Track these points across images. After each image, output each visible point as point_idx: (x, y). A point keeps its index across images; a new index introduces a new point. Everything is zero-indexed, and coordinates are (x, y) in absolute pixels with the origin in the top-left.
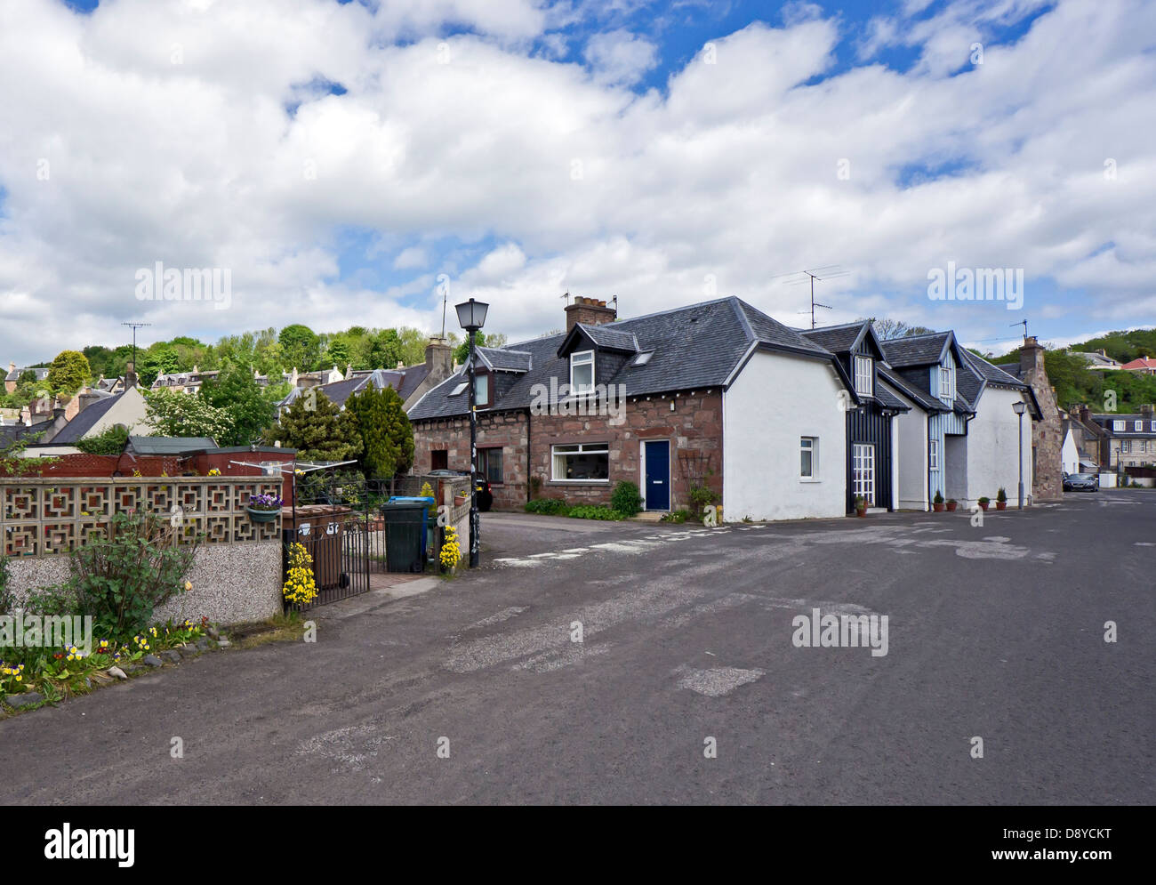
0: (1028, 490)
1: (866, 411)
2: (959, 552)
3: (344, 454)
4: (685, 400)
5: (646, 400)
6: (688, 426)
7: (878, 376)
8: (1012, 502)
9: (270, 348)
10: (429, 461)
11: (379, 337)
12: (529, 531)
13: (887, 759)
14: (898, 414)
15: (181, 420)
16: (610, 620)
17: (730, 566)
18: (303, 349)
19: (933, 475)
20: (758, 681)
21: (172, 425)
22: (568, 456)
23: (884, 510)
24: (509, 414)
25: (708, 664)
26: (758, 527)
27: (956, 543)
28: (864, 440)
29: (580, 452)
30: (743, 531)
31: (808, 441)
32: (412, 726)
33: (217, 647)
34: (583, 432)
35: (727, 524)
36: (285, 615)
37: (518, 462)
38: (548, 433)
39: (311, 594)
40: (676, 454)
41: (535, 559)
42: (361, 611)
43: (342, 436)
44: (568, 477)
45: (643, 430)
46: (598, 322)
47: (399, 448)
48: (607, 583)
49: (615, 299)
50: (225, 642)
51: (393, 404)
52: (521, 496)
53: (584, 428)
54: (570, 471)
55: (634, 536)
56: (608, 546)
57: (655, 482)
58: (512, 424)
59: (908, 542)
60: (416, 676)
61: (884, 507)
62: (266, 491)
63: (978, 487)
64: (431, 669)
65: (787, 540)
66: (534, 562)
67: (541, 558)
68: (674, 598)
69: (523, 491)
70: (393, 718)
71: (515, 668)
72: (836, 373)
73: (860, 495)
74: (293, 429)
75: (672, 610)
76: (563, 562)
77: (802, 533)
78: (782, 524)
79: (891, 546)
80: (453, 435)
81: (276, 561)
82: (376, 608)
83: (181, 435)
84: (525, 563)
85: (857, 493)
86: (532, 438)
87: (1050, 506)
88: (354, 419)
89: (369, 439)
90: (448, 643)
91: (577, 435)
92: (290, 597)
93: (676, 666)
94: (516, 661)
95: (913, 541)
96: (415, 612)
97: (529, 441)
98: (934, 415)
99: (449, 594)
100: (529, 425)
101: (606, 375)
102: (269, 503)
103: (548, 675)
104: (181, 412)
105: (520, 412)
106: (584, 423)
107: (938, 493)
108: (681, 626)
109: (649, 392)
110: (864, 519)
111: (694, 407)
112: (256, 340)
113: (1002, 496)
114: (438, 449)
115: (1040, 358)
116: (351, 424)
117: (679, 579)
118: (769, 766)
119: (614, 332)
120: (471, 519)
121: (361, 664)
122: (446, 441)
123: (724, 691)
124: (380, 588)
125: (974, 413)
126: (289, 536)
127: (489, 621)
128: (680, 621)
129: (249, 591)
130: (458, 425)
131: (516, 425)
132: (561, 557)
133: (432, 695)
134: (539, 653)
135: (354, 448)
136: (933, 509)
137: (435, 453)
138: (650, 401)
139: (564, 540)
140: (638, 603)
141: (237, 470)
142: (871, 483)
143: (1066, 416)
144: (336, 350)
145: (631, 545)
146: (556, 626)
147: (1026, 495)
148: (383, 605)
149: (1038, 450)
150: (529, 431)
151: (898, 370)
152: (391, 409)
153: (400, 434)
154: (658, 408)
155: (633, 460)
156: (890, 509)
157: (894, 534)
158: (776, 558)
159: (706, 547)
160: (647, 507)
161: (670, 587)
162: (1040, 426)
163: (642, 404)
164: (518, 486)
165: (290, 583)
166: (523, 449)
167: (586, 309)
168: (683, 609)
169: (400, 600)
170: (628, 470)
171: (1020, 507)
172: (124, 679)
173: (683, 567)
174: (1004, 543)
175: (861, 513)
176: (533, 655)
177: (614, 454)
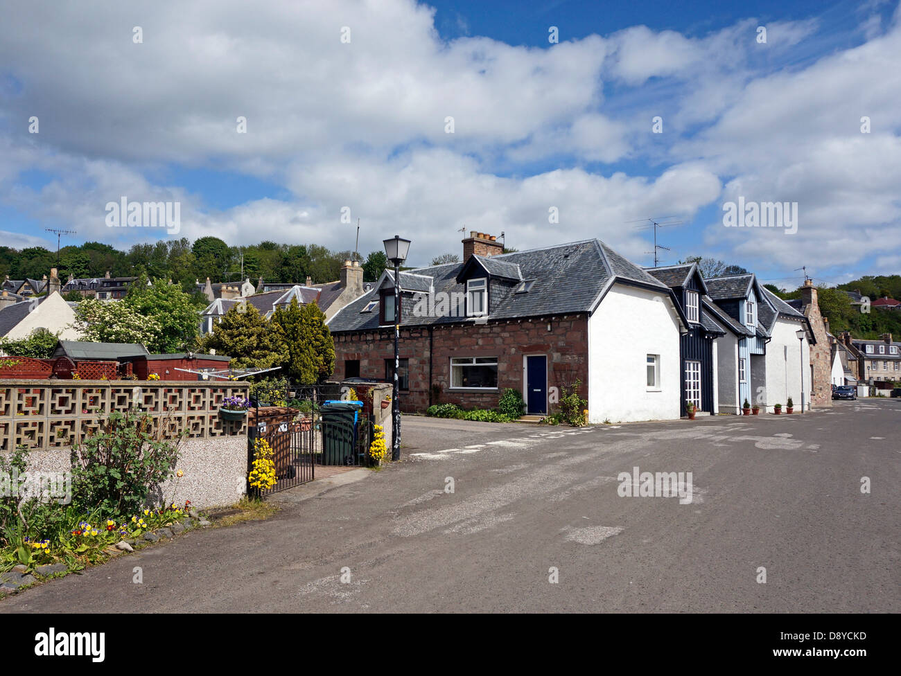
0: (807, 399)
1: (694, 335)
2: (757, 445)
3: (273, 362)
4: (559, 322)
5: (528, 321)
6: (561, 344)
7: (703, 306)
8: (797, 408)
9: (182, 258)
10: (343, 370)
11: (289, 253)
12: (434, 431)
13: (701, 576)
14: (716, 337)
15: (111, 327)
16: (511, 498)
17: (596, 457)
18: (215, 261)
19: (742, 385)
20: (620, 534)
21: (102, 332)
22: (463, 367)
23: (708, 414)
24: (414, 329)
25: (585, 524)
26: (615, 427)
27: (756, 438)
28: (692, 358)
29: (474, 364)
30: (605, 431)
31: (651, 358)
32: (380, 573)
33: (199, 526)
34: (477, 347)
35: (592, 425)
36: (250, 500)
37: (420, 371)
38: (447, 347)
39: (272, 482)
40: (552, 367)
41: (444, 453)
42: (312, 496)
43: (271, 346)
44: (463, 386)
45: (525, 346)
46: (489, 254)
47: (321, 358)
48: (504, 470)
49: (503, 235)
50: (204, 522)
51: (316, 318)
52: (423, 401)
53: (477, 344)
54: (465, 380)
55: (520, 435)
56: (500, 443)
57: (535, 390)
58: (417, 338)
59: (723, 437)
60: (373, 540)
61: (707, 411)
62: (236, 394)
63: (773, 396)
64: (382, 535)
65: (638, 437)
66: (443, 456)
67: (448, 453)
68: (556, 481)
69: (425, 396)
70: (364, 568)
71: (447, 532)
72: (672, 304)
73: (690, 401)
74: (226, 339)
75: (556, 489)
76: (467, 456)
77: (648, 432)
78: (633, 425)
79: (712, 441)
80: (365, 347)
81: (244, 454)
82: (323, 494)
83: (111, 341)
84: (437, 457)
85: (688, 400)
86: (434, 351)
87: (823, 411)
88: (282, 331)
89: (295, 349)
90: (391, 517)
91: (471, 349)
92: (255, 484)
93: (563, 526)
94: (446, 527)
95: (727, 437)
96: (358, 495)
97: (431, 355)
98: (742, 339)
99: (381, 481)
100: (431, 340)
101: (496, 299)
102: (240, 404)
103: (472, 535)
104: (111, 319)
105: (425, 329)
106: (477, 339)
107: (746, 400)
108: (564, 500)
109: (532, 315)
110: (693, 421)
111: (566, 328)
112: (169, 249)
113: (790, 403)
114: (351, 359)
115: (814, 296)
116: (279, 335)
117: (558, 467)
118: (629, 584)
119: (503, 263)
120: (394, 419)
121: (326, 534)
122: (359, 352)
123: (597, 541)
124: (323, 478)
125: (770, 338)
126: (253, 433)
127: (419, 500)
128: (563, 496)
129: (220, 479)
130: (369, 338)
131: (420, 339)
132: (465, 452)
133: (389, 552)
134: (462, 521)
135: (281, 357)
136: (742, 413)
137: (348, 363)
138: (531, 322)
139: (465, 439)
140: (530, 485)
141: (175, 376)
142: (698, 392)
143: (835, 341)
144: (247, 263)
145: (518, 442)
146: (471, 502)
147: (806, 402)
148: (329, 491)
149: (814, 367)
150: (431, 345)
151: (717, 302)
152: (315, 322)
153: (322, 345)
154: (538, 329)
155: (518, 371)
156: (712, 414)
157: (715, 432)
158: (629, 451)
159: (577, 443)
160: (529, 412)
161: (552, 473)
162: (815, 348)
163: (526, 325)
164: (421, 393)
165: (255, 472)
166: (427, 361)
167: (479, 242)
168: (563, 489)
169: (341, 487)
170: (514, 379)
171: (802, 412)
172: (130, 552)
173: (560, 458)
174: (789, 438)
175: (691, 416)
176: (458, 523)
177: (502, 367)
